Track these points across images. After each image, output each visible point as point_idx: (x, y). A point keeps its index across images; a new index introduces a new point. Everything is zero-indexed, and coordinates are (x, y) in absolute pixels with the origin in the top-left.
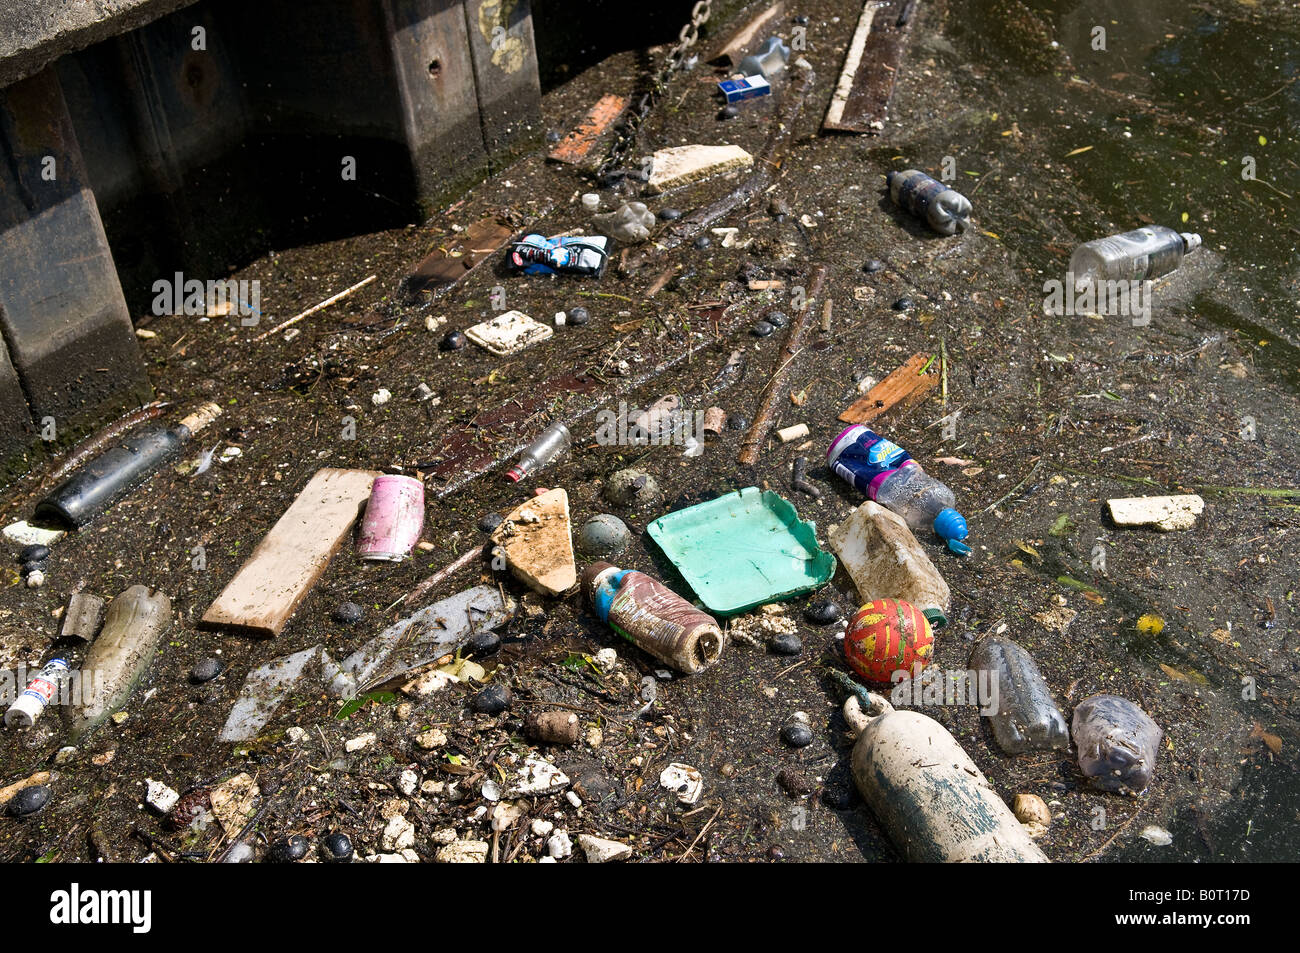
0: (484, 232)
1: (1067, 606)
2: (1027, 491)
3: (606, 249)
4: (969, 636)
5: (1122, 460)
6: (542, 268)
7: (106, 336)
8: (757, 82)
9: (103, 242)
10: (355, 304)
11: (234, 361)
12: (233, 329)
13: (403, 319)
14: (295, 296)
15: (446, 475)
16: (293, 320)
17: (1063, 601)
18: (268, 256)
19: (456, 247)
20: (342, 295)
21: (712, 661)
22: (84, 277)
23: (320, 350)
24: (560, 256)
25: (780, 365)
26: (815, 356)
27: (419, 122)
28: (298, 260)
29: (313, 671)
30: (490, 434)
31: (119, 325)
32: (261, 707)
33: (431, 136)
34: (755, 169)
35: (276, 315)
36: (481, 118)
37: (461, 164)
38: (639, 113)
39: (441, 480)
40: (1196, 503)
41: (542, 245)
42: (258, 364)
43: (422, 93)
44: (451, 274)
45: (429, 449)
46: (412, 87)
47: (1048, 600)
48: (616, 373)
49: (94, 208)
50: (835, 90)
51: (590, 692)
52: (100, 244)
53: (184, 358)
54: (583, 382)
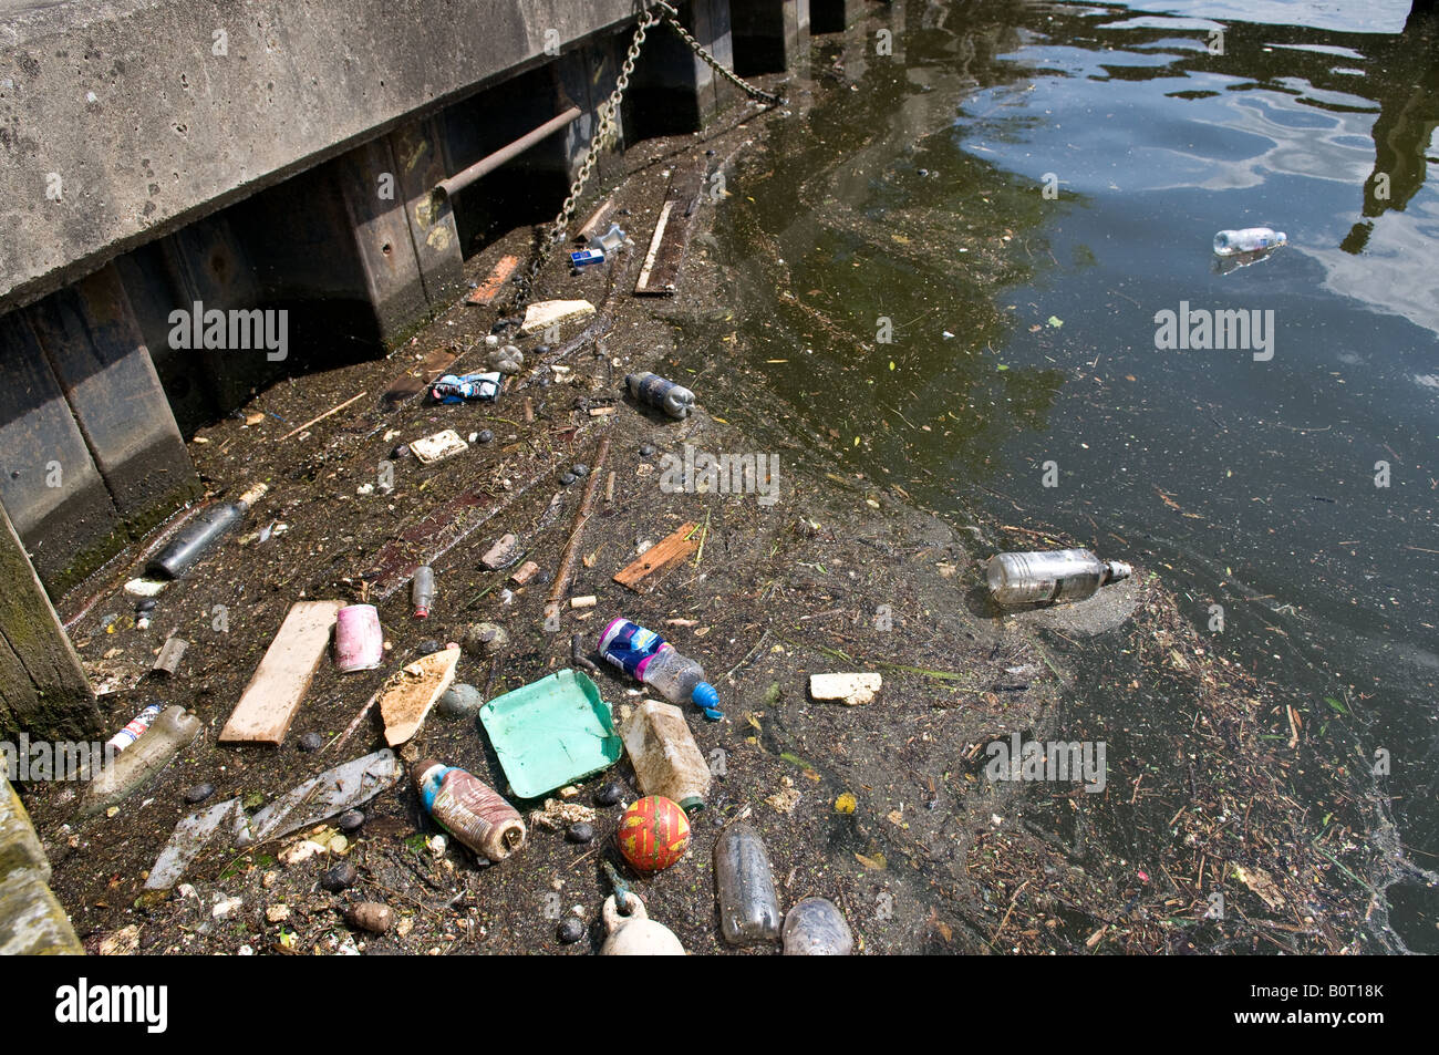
0: (437, 359)
1: (794, 787)
2: (752, 661)
3: (499, 381)
4: (719, 822)
5: (822, 629)
6: (455, 399)
7: (164, 446)
8: (596, 253)
9: (156, 381)
10: (349, 414)
11: (261, 455)
12: (264, 433)
13: (382, 422)
14: (309, 408)
15: (385, 582)
16: (306, 426)
17: (790, 782)
18: (288, 381)
19: (418, 369)
20: (342, 406)
21: (516, 847)
22: (145, 406)
23: (325, 448)
24: (466, 389)
25: (576, 528)
26: (604, 523)
27: (379, 287)
28: (309, 383)
29: (228, 823)
30: (415, 546)
31: (173, 439)
32: (181, 855)
33: (388, 295)
34: (597, 316)
35: (295, 422)
36: (423, 281)
37: (411, 313)
38: (532, 273)
39: (380, 586)
40: (874, 680)
41: (454, 382)
42: (279, 458)
43: (379, 266)
44: (415, 388)
45: (370, 563)
46: (371, 262)
47: (779, 780)
48: (502, 489)
49: (149, 359)
50: (643, 265)
51: (420, 877)
52: (155, 384)
53: (228, 455)
54: (479, 498)
